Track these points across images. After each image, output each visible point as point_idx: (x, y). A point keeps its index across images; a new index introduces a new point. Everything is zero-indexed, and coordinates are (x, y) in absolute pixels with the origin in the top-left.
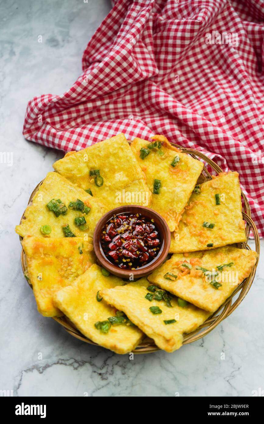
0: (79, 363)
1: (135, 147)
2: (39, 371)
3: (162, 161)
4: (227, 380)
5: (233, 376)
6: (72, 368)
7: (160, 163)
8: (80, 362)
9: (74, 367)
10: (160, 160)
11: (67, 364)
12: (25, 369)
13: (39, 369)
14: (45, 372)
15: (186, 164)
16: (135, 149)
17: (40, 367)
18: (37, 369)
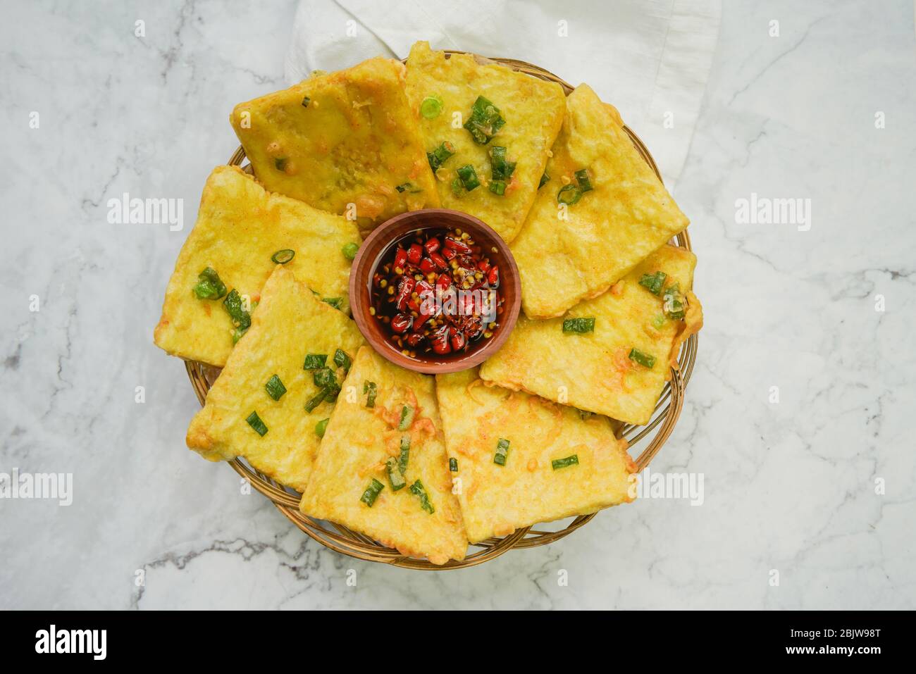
0: (253, 549)
2: (178, 564)
4: (534, 578)
5: (545, 572)
6: (240, 557)
8: (254, 547)
9: (243, 556)
11: (231, 550)
12: (151, 562)
13: (177, 560)
14: (188, 566)
17: (180, 558)
18: (173, 561)
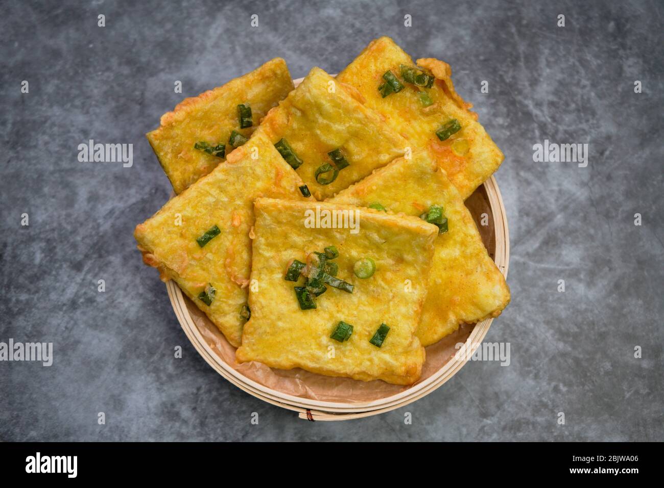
1: (376, 59)
3: (421, 117)
7: (415, 119)
10: (418, 113)
15: (468, 143)
16: (375, 65)
